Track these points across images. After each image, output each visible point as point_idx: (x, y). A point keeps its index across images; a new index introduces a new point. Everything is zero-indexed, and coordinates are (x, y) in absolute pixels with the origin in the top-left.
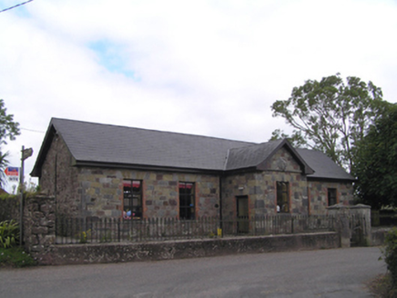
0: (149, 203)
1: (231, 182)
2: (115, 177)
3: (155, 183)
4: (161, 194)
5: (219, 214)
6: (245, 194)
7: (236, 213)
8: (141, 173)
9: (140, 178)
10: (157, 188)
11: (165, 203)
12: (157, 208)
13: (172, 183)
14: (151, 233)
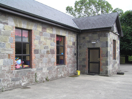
0: (37, 52)
1: (84, 38)
2: (7, 24)
3: (41, 34)
4: (45, 44)
5: (76, 60)
6: (98, 47)
7: (88, 60)
8: (31, 23)
9: (29, 28)
10: (42, 39)
11: (48, 52)
12: (42, 56)
13: (52, 36)
14: (38, 79)
